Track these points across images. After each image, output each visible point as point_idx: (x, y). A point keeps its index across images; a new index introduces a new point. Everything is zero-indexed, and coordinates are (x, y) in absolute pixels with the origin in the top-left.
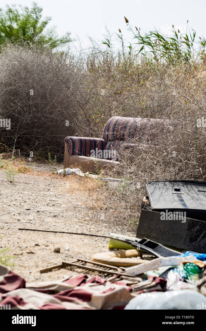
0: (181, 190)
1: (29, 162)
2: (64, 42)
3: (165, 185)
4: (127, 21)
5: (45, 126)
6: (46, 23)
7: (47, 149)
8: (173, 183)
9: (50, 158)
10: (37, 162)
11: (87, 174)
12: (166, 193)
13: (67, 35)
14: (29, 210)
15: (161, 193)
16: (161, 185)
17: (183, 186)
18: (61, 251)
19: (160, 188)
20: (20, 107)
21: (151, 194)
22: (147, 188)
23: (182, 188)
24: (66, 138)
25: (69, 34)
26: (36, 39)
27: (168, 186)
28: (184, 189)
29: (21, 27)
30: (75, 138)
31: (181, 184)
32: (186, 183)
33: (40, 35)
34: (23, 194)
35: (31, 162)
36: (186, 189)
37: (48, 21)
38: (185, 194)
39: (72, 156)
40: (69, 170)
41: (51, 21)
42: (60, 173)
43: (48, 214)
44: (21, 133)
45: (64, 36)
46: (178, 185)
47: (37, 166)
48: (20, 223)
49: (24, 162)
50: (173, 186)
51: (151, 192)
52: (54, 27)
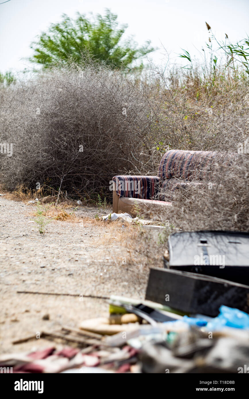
0: (208, 242)
1: (77, 205)
2: (145, 52)
3: (191, 236)
4: (209, 28)
5: (98, 162)
6: (122, 31)
7: (100, 189)
8: (200, 233)
9: (101, 201)
10: (87, 205)
11: (135, 220)
12: (190, 246)
13: (147, 44)
14: (44, 267)
15: (185, 247)
16: (186, 236)
17: (212, 237)
18: (51, 317)
19: (184, 241)
20: (66, 143)
21: (173, 247)
22: (169, 241)
23: (210, 239)
24: (113, 177)
25: (149, 43)
26: (112, 52)
27: (194, 237)
28: (212, 241)
29: (94, 39)
30: (125, 178)
31: (209, 235)
32: (215, 233)
33: (116, 47)
34: (48, 247)
35: (80, 205)
36: (215, 240)
37: (125, 29)
38: (213, 246)
39: (121, 198)
40: (115, 215)
41: (127, 28)
42: (105, 220)
43: (64, 272)
44: (69, 171)
45: (144, 46)
46: (206, 236)
47: (85, 210)
48: (24, 284)
49: (71, 206)
50: (200, 237)
51: (173, 245)
52: (133, 36)
